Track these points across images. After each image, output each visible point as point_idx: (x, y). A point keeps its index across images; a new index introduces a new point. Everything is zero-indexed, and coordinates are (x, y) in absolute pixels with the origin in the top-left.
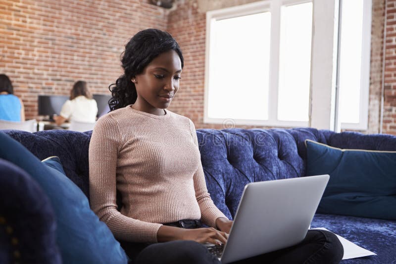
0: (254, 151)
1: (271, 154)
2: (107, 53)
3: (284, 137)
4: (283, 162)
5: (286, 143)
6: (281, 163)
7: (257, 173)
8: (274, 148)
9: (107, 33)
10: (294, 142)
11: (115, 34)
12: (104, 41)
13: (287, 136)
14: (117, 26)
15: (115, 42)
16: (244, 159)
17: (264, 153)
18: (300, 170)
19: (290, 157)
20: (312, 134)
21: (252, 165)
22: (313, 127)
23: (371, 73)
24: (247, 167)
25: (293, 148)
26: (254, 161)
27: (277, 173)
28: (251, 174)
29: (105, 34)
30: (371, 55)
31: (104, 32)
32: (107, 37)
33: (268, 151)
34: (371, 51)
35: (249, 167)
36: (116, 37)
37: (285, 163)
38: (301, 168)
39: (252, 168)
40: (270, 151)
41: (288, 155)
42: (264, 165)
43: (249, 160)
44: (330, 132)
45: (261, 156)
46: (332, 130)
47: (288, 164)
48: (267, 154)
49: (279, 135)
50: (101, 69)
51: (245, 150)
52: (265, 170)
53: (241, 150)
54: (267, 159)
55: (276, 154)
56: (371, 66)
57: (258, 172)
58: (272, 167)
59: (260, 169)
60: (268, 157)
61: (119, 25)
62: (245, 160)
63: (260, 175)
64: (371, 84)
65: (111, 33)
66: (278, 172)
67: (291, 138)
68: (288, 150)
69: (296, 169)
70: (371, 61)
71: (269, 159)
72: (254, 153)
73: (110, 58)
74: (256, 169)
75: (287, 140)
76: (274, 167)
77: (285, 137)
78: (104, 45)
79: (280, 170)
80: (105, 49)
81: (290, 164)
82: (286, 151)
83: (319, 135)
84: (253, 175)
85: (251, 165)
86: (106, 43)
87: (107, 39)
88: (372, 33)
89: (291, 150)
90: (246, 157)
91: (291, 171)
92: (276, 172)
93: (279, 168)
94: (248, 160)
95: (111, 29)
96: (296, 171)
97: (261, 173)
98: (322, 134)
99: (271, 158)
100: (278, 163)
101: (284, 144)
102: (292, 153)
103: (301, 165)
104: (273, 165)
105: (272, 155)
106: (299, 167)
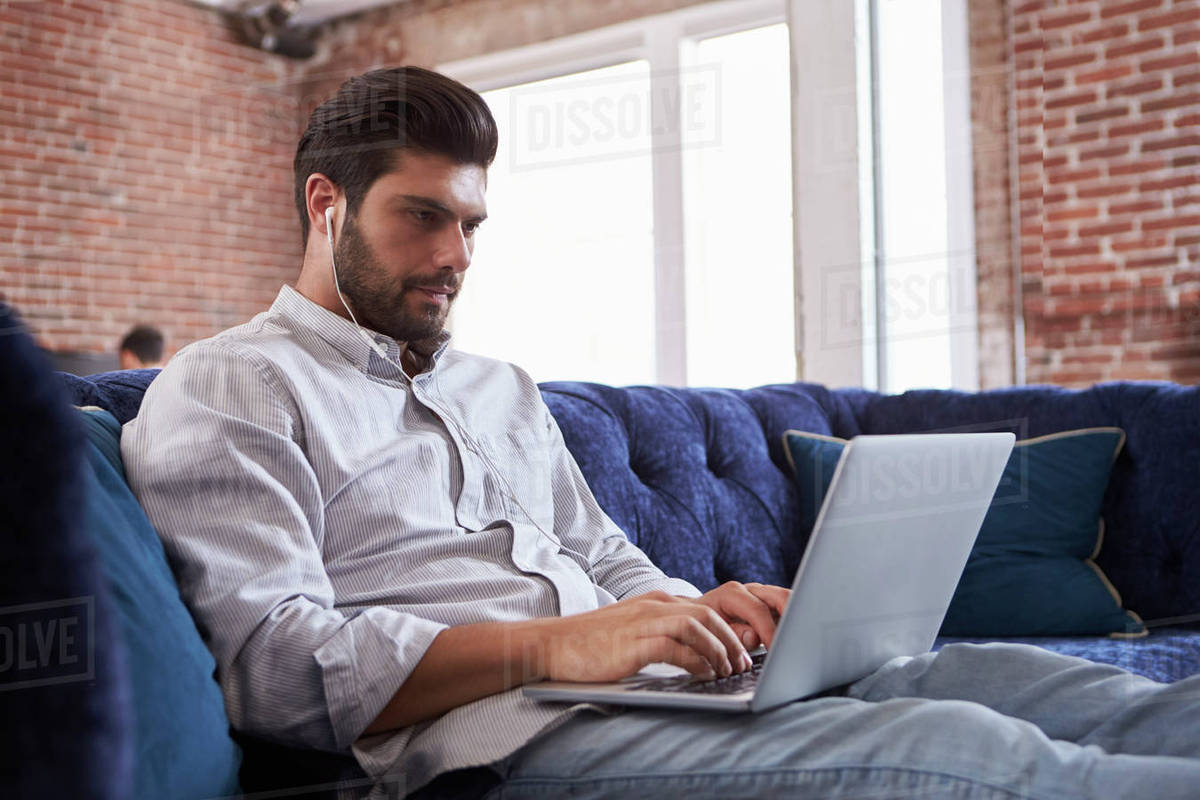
0: (630, 447)
1: (684, 454)
2: (94, 213)
3: (722, 406)
4: (726, 483)
5: (732, 424)
6: (717, 487)
7: (643, 512)
8: (694, 440)
9: (91, 144)
10: (755, 423)
11: (119, 146)
12: (82, 169)
13: (731, 404)
14: (123, 119)
15: (120, 174)
16: (601, 467)
17: (662, 452)
18: (781, 509)
19: (746, 468)
20: (810, 399)
21: (627, 490)
22: (811, 378)
23: (979, 243)
24: (610, 495)
25: (753, 442)
26: (633, 475)
27: (708, 515)
28: (627, 516)
29: (81, 148)
30: (976, 188)
31: (80, 138)
32: (88, 156)
33: (675, 448)
34: (976, 175)
35: (619, 494)
36: (121, 155)
37: (730, 487)
38: (783, 501)
39: (628, 499)
40: (682, 447)
41: (738, 462)
42: (664, 491)
43: (618, 471)
44: (865, 394)
45: (655, 461)
46: (870, 385)
47: (741, 490)
48: (673, 457)
49: (707, 400)
50: (73, 266)
51: (604, 442)
52: (669, 505)
53: (588, 442)
54: (675, 471)
55: (703, 458)
56: (978, 224)
57: (648, 512)
58: (691, 496)
59: (654, 502)
60: (678, 467)
61: (132, 115)
62: (604, 473)
63: (654, 522)
64: (980, 279)
65: (104, 145)
66: (711, 512)
67: (744, 410)
68: (740, 448)
69: (768, 504)
70: (977, 207)
71: (681, 471)
72: (632, 454)
73: (104, 229)
74: (641, 501)
75: (733, 415)
76: (697, 497)
77: (727, 408)
78: (83, 183)
79: (715, 507)
80: (85, 197)
81: (747, 489)
82: (731, 450)
83: (832, 401)
84: (634, 520)
85: (623, 489)
86: (87, 178)
87: (88, 164)
88: (974, 116)
89: (748, 445)
90: (607, 464)
91: (751, 510)
92: (703, 513)
93: (714, 499)
94: (613, 474)
95: (103, 130)
96: (767, 511)
97: (659, 514)
98: (842, 401)
99: (687, 468)
100: (709, 484)
101: (724, 428)
102: (751, 455)
103: (782, 492)
104: (694, 488)
105: (689, 459)
106: (775, 499)
